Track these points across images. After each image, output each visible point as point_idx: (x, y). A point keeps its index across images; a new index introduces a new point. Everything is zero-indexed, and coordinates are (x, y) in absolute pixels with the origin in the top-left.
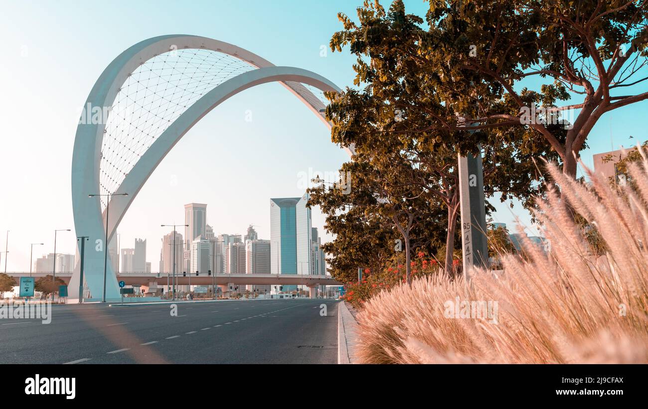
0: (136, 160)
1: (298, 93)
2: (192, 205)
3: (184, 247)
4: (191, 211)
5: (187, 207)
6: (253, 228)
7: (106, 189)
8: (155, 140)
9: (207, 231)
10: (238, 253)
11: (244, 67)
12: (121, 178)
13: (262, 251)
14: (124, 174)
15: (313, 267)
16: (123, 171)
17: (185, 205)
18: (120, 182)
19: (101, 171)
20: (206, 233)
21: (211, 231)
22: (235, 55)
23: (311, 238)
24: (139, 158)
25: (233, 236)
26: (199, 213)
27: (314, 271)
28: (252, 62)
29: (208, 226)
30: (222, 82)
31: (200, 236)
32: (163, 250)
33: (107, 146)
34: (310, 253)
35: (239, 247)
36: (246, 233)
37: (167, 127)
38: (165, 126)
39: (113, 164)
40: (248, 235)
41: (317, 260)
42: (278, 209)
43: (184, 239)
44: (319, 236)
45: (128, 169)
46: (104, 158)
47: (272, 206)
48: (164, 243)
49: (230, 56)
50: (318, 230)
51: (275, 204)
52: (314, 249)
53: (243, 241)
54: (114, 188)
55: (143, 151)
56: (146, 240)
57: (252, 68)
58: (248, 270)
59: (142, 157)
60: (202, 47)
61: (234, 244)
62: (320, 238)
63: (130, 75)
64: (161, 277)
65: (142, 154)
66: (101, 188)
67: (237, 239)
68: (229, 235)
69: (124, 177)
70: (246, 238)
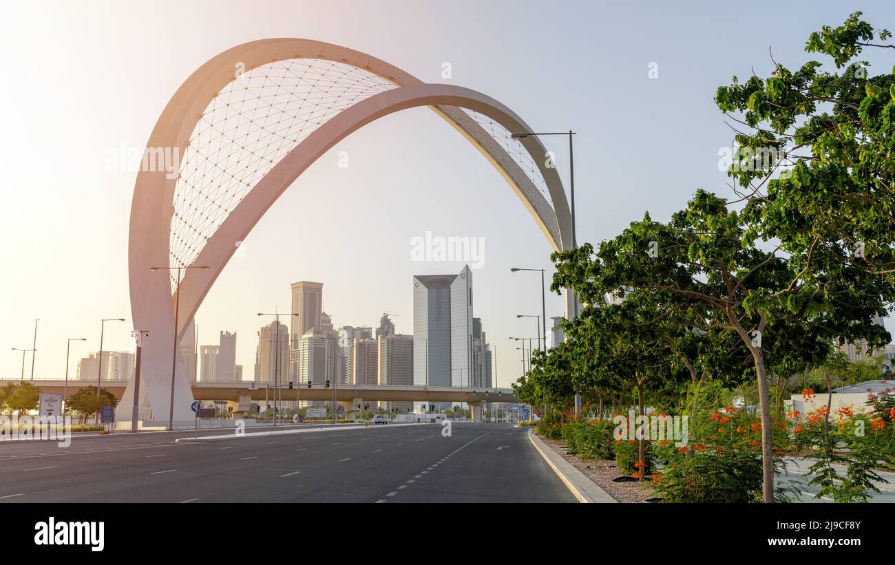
0: (222, 218)
1: (458, 124)
2: (302, 284)
3: (290, 344)
4: (300, 291)
5: (295, 286)
6: (388, 318)
7: (179, 259)
8: (250, 189)
9: (323, 321)
10: (367, 353)
11: (379, 85)
12: (200, 245)
13: (401, 350)
14: (206, 237)
15: (474, 375)
16: (204, 234)
17: (292, 284)
18: (199, 249)
19: (172, 233)
20: (322, 324)
21: (329, 321)
22: (368, 68)
23: (471, 332)
24: (227, 215)
25: (359, 329)
26: (310, 295)
27: (476, 380)
28: (391, 79)
29: (324, 314)
30: (348, 106)
31: (313, 329)
32: (261, 349)
33: (182, 198)
34: (470, 354)
35: (369, 345)
36: (379, 325)
37: (269, 170)
38: (265, 168)
39: (189, 223)
40: (382, 328)
41: (481, 365)
42: (424, 290)
43: (289, 332)
44: (483, 330)
45: (211, 231)
46: (177, 215)
47: (416, 286)
48: (261, 338)
49: (361, 70)
50: (481, 321)
51: (420, 284)
52: (476, 349)
53: (374, 336)
54: (190, 258)
55: (232, 205)
56: (235, 334)
57: (388, 86)
58: (381, 379)
59: (231, 213)
60: (321, 57)
61: (361, 341)
62: (484, 333)
63: (216, 95)
64: (256, 388)
65: (231, 210)
66: (172, 259)
67: (365, 333)
68: (355, 328)
69: (205, 243)
70: (378, 333)
